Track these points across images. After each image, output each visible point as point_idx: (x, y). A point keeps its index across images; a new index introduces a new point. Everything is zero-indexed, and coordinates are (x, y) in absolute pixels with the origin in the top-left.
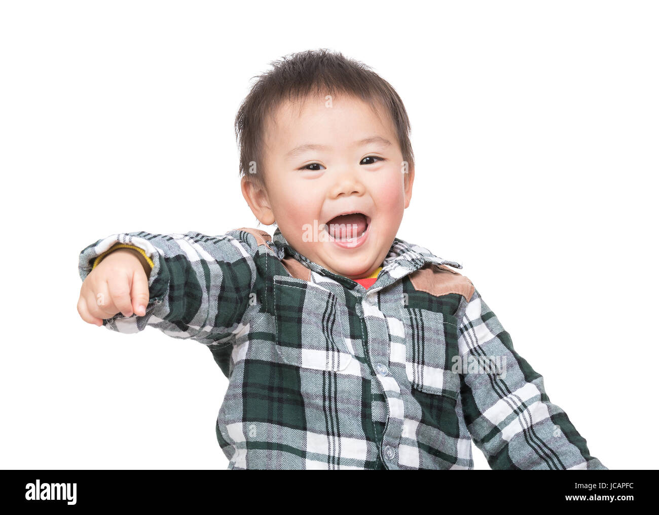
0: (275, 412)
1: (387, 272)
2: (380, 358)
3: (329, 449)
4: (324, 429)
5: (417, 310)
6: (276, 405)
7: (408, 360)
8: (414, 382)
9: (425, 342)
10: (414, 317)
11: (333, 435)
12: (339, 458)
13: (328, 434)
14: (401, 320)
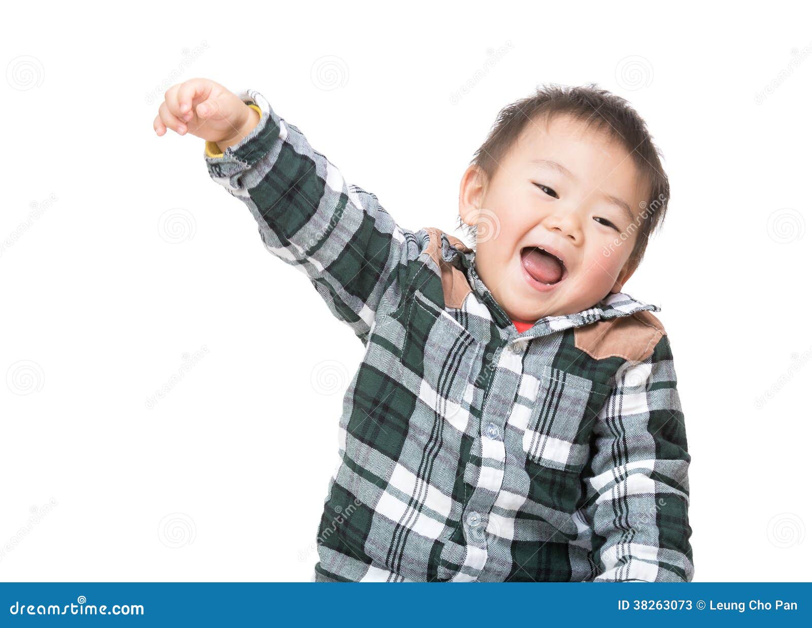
0: (371, 429)
1: (548, 321)
2: (495, 418)
3: (415, 491)
4: (417, 470)
5: (562, 373)
6: (375, 421)
7: (529, 427)
8: (529, 453)
9: (558, 412)
10: (555, 380)
11: (423, 479)
12: (422, 505)
13: (418, 476)
14: (539, 379)
